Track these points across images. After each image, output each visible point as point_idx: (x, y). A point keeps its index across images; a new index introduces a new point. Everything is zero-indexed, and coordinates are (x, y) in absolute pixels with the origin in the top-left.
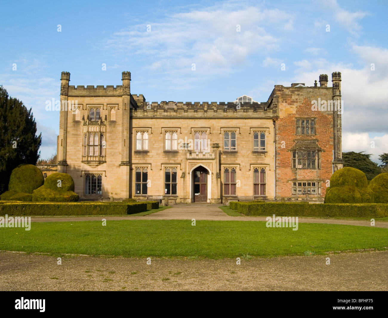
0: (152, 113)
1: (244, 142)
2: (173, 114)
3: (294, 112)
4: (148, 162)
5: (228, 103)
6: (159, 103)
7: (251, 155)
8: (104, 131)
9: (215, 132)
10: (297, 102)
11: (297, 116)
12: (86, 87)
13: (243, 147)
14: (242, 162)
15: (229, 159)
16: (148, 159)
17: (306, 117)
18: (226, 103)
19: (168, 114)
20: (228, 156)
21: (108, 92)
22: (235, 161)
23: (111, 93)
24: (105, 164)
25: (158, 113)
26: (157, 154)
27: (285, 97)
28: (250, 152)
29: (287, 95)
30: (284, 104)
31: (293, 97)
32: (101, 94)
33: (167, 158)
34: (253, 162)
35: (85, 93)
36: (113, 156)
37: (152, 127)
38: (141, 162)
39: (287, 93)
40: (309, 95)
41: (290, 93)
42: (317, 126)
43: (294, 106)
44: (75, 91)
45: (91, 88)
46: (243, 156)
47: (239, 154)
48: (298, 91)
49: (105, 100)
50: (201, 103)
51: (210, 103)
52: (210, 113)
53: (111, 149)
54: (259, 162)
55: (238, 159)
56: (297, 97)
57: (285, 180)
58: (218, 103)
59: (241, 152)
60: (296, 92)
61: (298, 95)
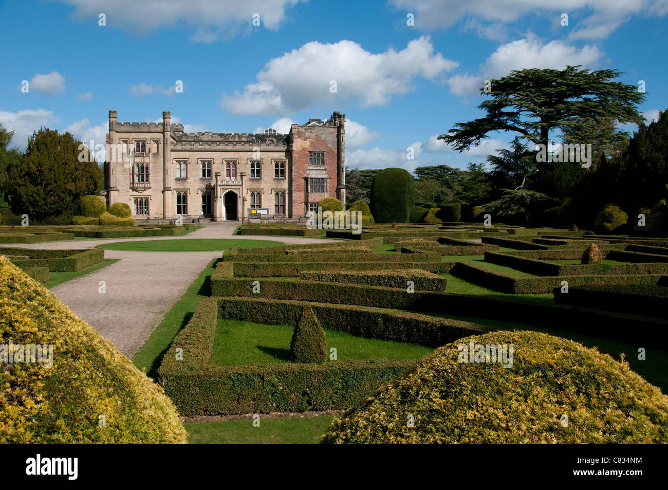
0: (189, 146)
1: (266, 171)
2: (207, 147)
3: (308, 147)
4: (188, 187)
5: (256, 134)
6: (196, 134)
7: (272, 181)
8: (148, 161)
9: (242, 162)
10: (310, 138)
11: (311, 150)
12: (131, 124)
13: (266, 174)
14: (265, 187)
15: (254, 185)
16: (187, 184)
17: (317, 150)
18: (254, 134)
19: (203, 147)
20: (254, 182)
21: (151, 129)
22: (259, 186)
23: (154, 130)
24: (150, 190)
25: (195, 147)
26: (195, 181)
27: (300, 135)
28: (271, 179)
29: (301, 132)
30: (299, 140)
31: (307, 134)
32: (145, 130)
33: (202, 184)
34: (274, 187)
35: (131, 129)
36: (157, 182)
37: (190, 158)
38: (181, 187)
39: (301, 131)
40: (320, 133)
41: (304, 131)
42: (325, 158)
43: (307, 142)
44: (122, 127)
45: (135, 125)
46: (266, 182)
47: (262, 181)
48: (311, 129)
49: (149, 136)
50: (233, 134)
51: (240, 134)
52: (239, 147)
53: (156, 176)
54: (279, 187)
55: (262, 185)
56: (310, 134)
57: (300, 202)
58: (248, 135)
59: (265, 179)
60: (309, 130)
61: (311, 132)
